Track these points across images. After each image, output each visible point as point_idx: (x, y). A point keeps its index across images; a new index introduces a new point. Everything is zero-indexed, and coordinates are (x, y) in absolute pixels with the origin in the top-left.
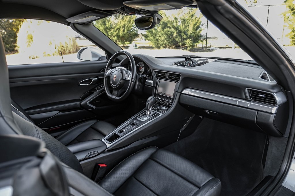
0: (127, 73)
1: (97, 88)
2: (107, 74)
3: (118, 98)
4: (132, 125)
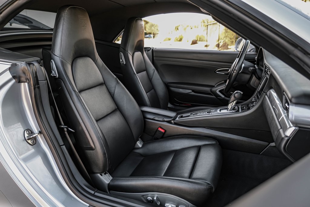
4: (207, 113)
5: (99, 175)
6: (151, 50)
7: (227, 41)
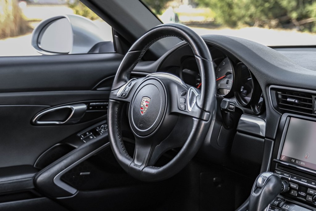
0: (185, 94)
1: (85, 135)
2: (119, 93)
3: (153, 171)
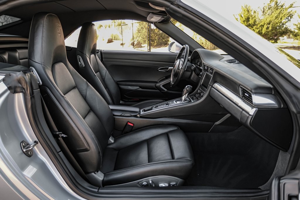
4: (166, 105)
5: (93, 174)
6: (100, 52)
7: (140, 40)
